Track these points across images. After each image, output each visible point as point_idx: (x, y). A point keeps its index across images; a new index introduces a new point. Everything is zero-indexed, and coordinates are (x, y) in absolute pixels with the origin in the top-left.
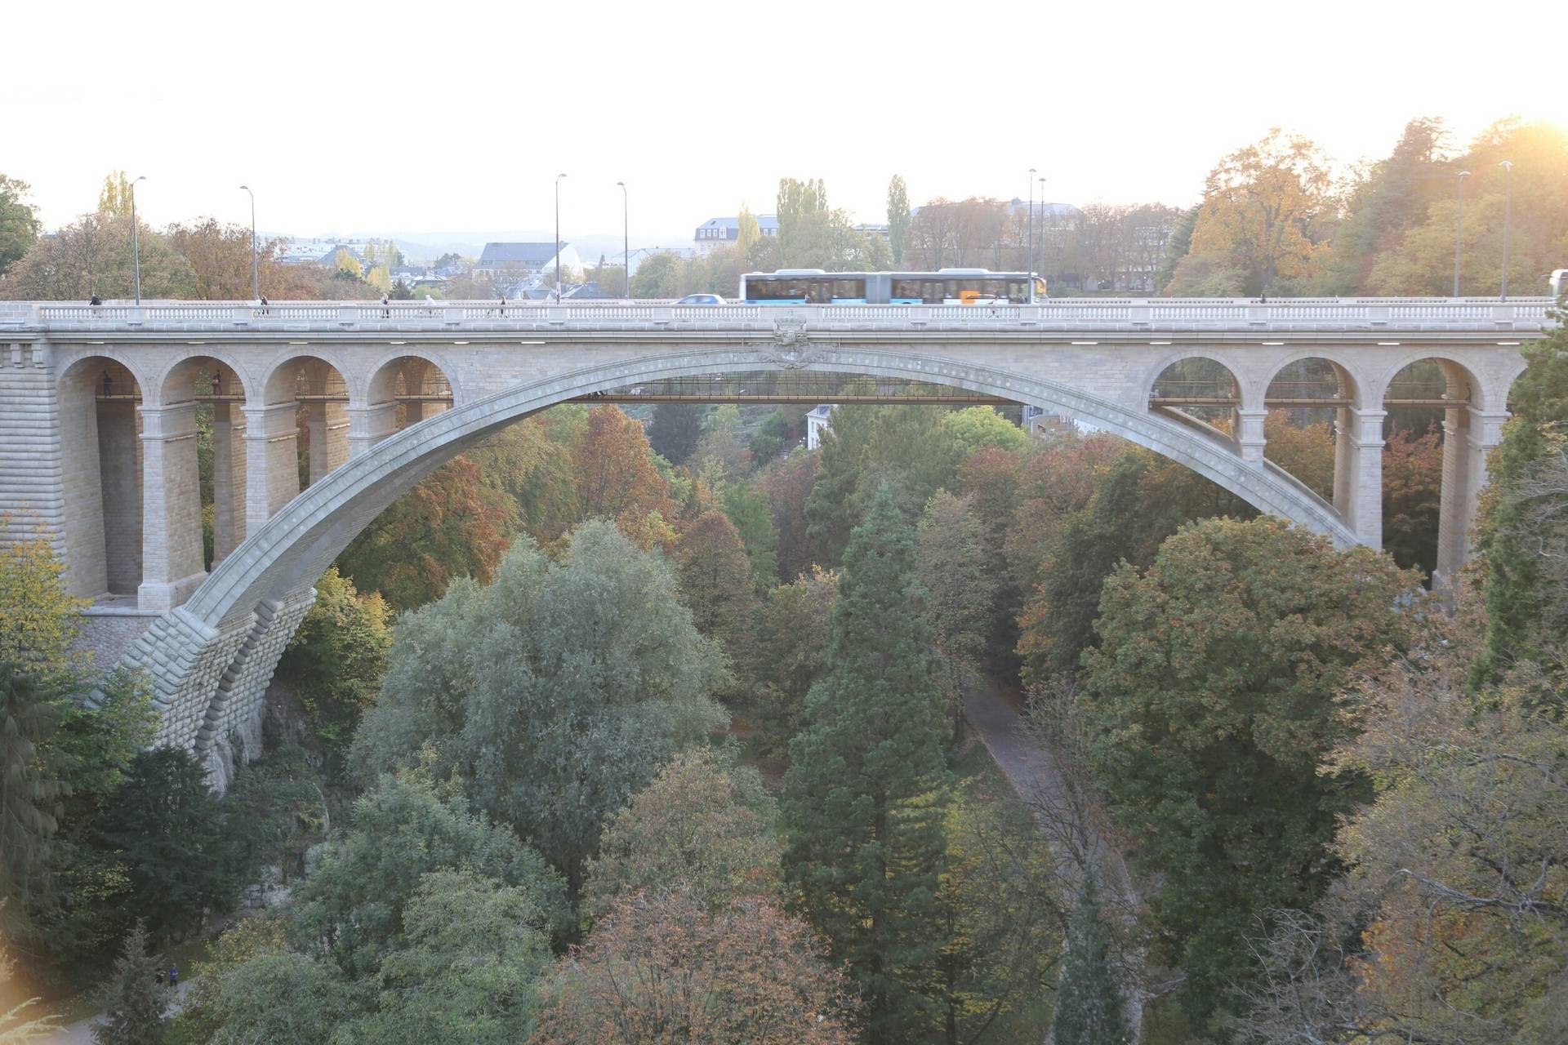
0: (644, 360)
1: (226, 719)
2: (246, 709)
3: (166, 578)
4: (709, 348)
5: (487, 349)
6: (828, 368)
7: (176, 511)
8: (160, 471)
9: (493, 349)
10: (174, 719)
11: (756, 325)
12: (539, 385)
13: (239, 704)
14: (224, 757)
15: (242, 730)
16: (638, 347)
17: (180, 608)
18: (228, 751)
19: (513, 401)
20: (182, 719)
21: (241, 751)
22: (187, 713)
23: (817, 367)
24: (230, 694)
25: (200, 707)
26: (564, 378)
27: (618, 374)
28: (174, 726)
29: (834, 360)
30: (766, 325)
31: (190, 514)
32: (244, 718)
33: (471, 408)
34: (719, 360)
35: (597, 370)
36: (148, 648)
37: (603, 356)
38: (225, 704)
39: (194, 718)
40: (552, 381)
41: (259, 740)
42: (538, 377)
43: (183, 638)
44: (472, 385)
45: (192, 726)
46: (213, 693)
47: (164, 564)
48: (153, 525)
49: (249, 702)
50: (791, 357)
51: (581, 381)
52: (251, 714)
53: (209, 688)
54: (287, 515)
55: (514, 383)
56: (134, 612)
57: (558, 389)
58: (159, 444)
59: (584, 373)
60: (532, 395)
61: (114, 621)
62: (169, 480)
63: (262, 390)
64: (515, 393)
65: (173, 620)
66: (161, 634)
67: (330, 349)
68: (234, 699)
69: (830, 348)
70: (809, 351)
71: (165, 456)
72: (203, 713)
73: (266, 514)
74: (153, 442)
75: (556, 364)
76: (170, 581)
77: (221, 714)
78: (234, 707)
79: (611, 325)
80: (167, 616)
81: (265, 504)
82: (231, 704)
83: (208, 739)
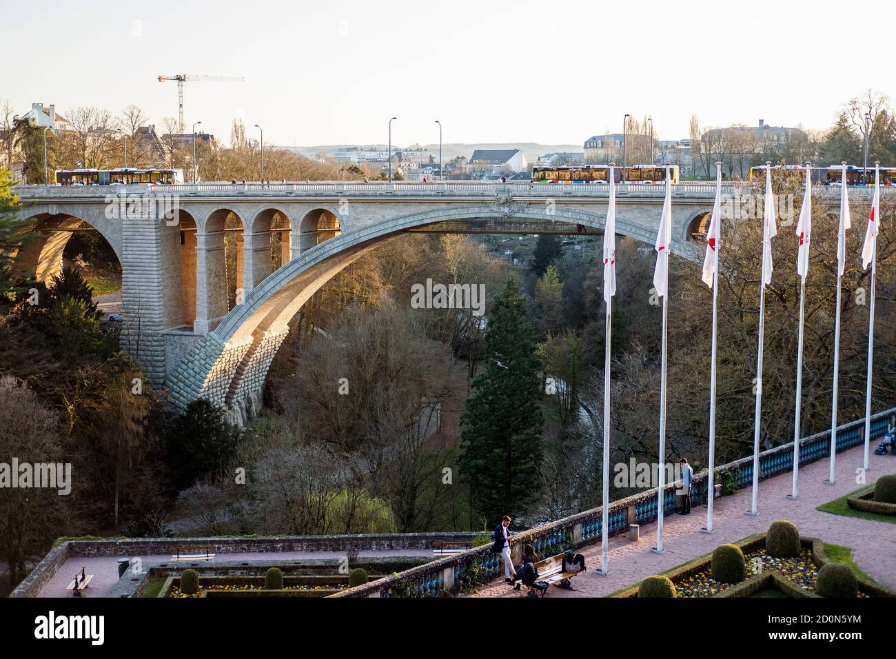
0: (433, 211)
1: (242, 389)
2: (254, 385)
3: (206, 317)
4: (465, 205)
5: (357, 205)
6: (524, 216)
7: (213, 284)
8: (205, 265)
9: (360, 205)
10: (211, 387)
11: (487, 193)
12: (382, 223)
13: (250, 382)
14: (241, 408)
15: (253, 396)
16: (430, 204)
17: (212, 332)
18: (243, 405)
19: (369, 231)
20: (216, 387)
21: (251, 406)
22: (218, 385)
23: (518, 215)
24: (243, 377)
25: (226, 382)
26: (394, 220)
27: (420, 218)
28: (211, 391)
29: (526, 212)
30: (491, 194)
31: (220, 286)
32: (253, 390)
33: (348, 235)
34: (470, 211)
35: (410, 216)
36: (197, 351)
37: (413, 209)
38: (241, 382)
39: (223, 387)
40: (387, 222)
41: (261, 401)
42: (382, 219)
43: (213, 347)
44: (350, 224)
45: (223, 391)
46: (233, 376)
47: (206, 311)
48: (201, 291)
49: (255, 382)
50: (506, 210)
51: (402, 221)
52: (257, 388)
53: (230, 373)
54: (262, 287)
55: (370, 222)
56: (192, 334)
57: (391, 225)
58: (204, 251)
59: (403, 218)
60: (378, 228)
61: (183, 338)
62: (209, 269)
63: (251, 225)
64: (370, 227)
65: (208, 338)
66: (204, 344)
67: (283, 205)
68: (246, 380)
69: (526, 205)
70: (515, 207)
71: (207, 258)
72: (228, 385)
73: (252, 286)
74: (201, 251)
75: (389, 213)
76: (208, 319)
77: (239, 386)
78: (246, 384)
79: (415, 193)
80: (206, 336)
81: (252, 282)
82: (244, 382)
83: (233, 398)
